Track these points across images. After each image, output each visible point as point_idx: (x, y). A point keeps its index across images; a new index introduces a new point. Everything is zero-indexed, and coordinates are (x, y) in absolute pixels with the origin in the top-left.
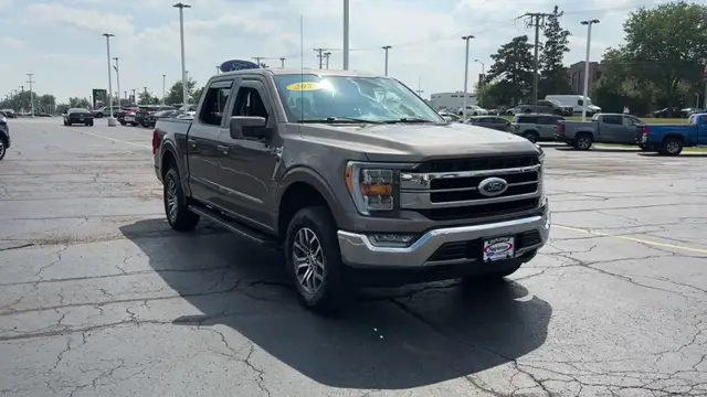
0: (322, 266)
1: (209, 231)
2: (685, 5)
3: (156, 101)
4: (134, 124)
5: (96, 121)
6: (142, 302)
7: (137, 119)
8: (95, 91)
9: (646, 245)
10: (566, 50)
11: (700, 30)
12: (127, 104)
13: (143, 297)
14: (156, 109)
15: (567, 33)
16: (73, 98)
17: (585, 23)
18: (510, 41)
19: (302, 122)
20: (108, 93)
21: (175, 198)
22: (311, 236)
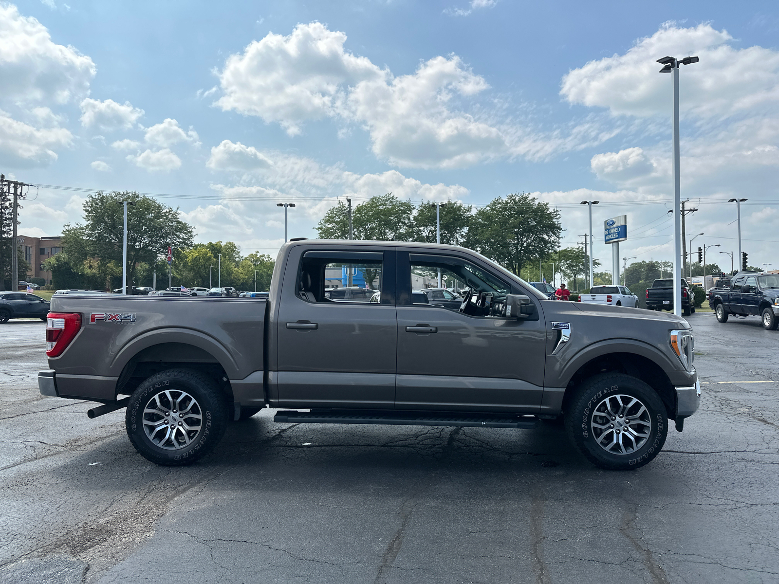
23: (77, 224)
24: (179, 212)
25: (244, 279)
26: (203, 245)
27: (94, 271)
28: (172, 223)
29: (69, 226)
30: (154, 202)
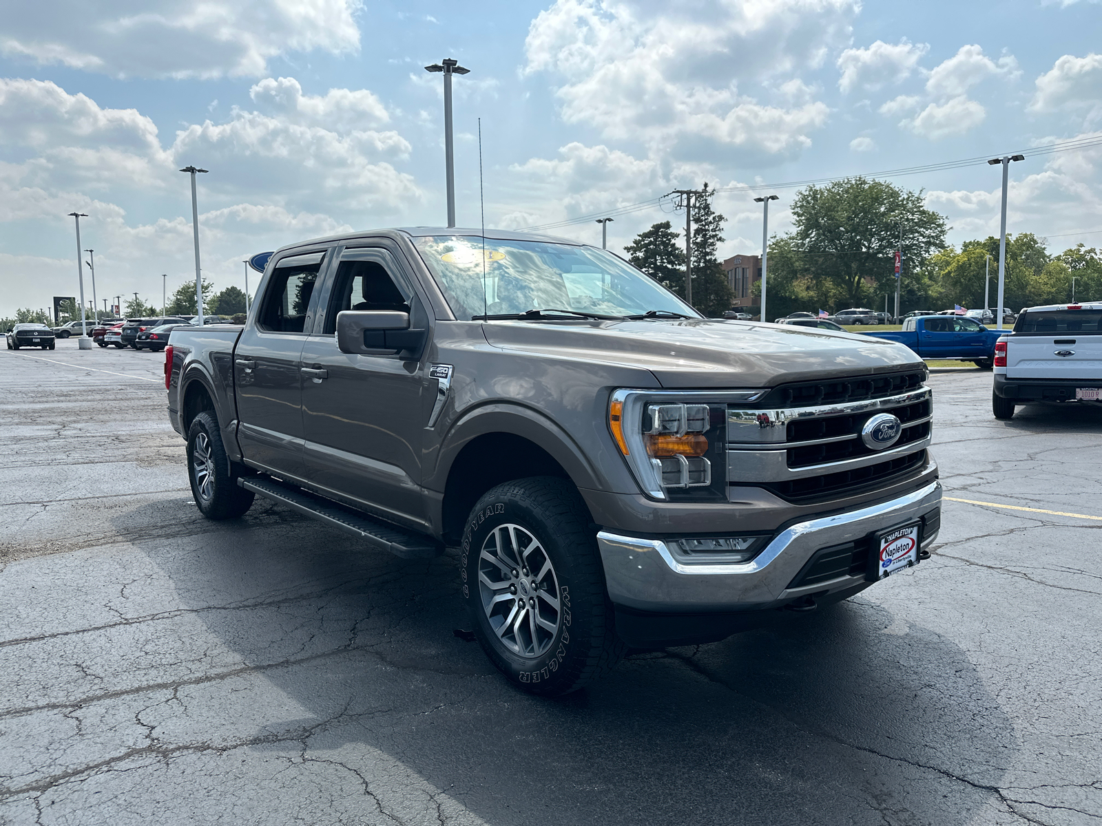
0: (555, 603)
1: (273, 518)
2: (864, 182)
3: (152, 312)
4: (119, 346)
5: (59, 343)
6: (169, 693)
7: (125, 338)
8: (57, 300)
9: (987, 508)
10: (720, 239)
11: (884, 214)
12: (108, 318)
13: (169, 679)
14: (153, 323)
15: (721, 218)
16: (23, 310)
17: (759, 200)
18: (648, 228)
19: (486, 318)
20: (78, 301)
21: (210, 464)
22: (524, 540)
23: (787, 233)
24: (922, 196)
25: (1049, 293)
26: (978, 243)
27: (812, 293)
28: (913, 215)
29: (775, 237)
30: (888, 186)
